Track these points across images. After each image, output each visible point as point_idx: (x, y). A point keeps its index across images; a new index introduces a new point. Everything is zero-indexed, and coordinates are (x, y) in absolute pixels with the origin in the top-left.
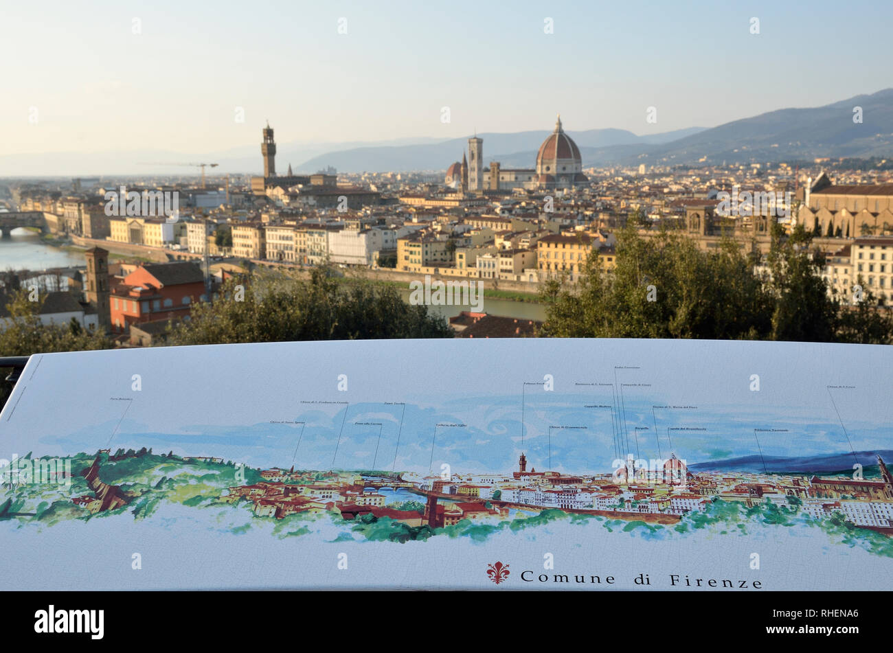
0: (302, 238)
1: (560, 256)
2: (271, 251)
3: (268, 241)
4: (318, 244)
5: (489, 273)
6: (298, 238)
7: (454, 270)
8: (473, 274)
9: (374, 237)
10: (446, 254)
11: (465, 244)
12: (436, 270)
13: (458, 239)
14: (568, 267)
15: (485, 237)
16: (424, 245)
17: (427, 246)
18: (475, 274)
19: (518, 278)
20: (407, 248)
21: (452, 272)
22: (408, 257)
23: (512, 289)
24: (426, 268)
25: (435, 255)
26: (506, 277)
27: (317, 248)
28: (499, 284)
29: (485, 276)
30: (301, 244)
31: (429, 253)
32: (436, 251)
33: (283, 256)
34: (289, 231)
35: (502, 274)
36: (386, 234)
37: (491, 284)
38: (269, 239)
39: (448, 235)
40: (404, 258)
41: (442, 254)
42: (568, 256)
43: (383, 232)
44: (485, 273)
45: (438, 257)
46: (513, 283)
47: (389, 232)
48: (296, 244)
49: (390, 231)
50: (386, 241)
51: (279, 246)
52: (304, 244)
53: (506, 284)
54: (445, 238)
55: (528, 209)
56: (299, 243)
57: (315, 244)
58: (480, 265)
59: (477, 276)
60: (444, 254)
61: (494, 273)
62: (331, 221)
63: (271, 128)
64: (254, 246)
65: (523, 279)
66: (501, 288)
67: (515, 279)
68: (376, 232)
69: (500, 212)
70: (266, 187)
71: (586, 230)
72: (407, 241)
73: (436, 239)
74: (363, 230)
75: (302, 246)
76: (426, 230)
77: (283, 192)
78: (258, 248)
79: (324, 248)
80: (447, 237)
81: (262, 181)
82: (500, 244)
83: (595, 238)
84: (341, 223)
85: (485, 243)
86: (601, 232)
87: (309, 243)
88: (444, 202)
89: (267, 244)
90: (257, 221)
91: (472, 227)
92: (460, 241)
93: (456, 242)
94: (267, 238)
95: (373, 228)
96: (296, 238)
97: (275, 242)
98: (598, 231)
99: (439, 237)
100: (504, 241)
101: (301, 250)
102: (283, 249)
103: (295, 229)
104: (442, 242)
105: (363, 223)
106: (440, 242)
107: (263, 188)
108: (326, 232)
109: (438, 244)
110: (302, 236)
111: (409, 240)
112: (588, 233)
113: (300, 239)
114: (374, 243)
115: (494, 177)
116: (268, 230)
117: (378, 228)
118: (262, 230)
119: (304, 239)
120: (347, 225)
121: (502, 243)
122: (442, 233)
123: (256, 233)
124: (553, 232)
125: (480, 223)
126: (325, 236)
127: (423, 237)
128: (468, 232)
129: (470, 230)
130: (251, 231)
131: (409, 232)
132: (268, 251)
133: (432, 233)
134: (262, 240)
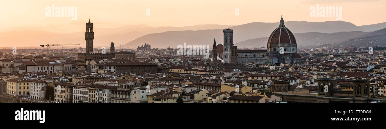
0: (93, 94)
2: (76, 100)
3: (74, 94)
4: (102, 98)
6: (91, 93)
9: (135, 94)
11: (190, 100)
13: (186, 97)
15: (203, 96)
17: (165, 100)
20: (153, 101)
27: (102, 100)
30: (92, 97)
34: (86, 89)
39: (179, 94)
43: (141, 91)
48: (90, 97)
50: (143, 97)
51: (80, 97)
52: (94, 97)
54: (177, 95)
55: (241, 78)
56: (91, 96)
57: (100, 97)
62: (112, 83)
63: (91, 23)
64: (66, 97)
68: (136, 91)
69: (223, 80)
70: (86, 60)
71: (258, 92)
72: (153, 97)
73: (172, 96)
74: (128, 89)
75: (93, 98)
76: (167, 90)
77: (95, 63)
78: (68, 98)
79: (106, 100)
80: (179, 95)
81: (84, 56)
82: (209, 100)
83: (262, 97)
84: (116, 85)
85: (203, 99)
86: (266, 94)
87: (97, 96)
88: (196, 72)
89: (74, 96)
90: (70, 82)
91: (196, 89)
92: (187, 98)
93: (184, 98)
94: (74, 93)
95: (135, 88)
96: (90, 93)
97: (78, 95)
98: (265, 93)
99: (173, 95)
100: (212, 98)
101: (92, 100)
102: (82, 99)
103: (90, 88)
104: (175, 98)
105: (129, 85)
106: (174, 98)
107: (84, 60)
108: (107, 90)
109: (172, 99)
110: (93, 92)
111: (155, 97)
112: (259, 94)
113: (92, 94)
114: (135, 97)
115: (233, 55)
116: (75, 88)
117: (138, 88)
118: (71, 88)
119: (95, 94)
120: (119, 86)
121: (211, 99)
122: (176, 92)
123: (67, 89)
124: (242, 93)
125: (204, 87)
126: (106, 93)
127: (164, 95)
128: (194, 92)
129: (195, 91)
130: (65, 88)
131: (157, 91)
132: (74, 100)
133: (170, 92)
134: (71, 94)
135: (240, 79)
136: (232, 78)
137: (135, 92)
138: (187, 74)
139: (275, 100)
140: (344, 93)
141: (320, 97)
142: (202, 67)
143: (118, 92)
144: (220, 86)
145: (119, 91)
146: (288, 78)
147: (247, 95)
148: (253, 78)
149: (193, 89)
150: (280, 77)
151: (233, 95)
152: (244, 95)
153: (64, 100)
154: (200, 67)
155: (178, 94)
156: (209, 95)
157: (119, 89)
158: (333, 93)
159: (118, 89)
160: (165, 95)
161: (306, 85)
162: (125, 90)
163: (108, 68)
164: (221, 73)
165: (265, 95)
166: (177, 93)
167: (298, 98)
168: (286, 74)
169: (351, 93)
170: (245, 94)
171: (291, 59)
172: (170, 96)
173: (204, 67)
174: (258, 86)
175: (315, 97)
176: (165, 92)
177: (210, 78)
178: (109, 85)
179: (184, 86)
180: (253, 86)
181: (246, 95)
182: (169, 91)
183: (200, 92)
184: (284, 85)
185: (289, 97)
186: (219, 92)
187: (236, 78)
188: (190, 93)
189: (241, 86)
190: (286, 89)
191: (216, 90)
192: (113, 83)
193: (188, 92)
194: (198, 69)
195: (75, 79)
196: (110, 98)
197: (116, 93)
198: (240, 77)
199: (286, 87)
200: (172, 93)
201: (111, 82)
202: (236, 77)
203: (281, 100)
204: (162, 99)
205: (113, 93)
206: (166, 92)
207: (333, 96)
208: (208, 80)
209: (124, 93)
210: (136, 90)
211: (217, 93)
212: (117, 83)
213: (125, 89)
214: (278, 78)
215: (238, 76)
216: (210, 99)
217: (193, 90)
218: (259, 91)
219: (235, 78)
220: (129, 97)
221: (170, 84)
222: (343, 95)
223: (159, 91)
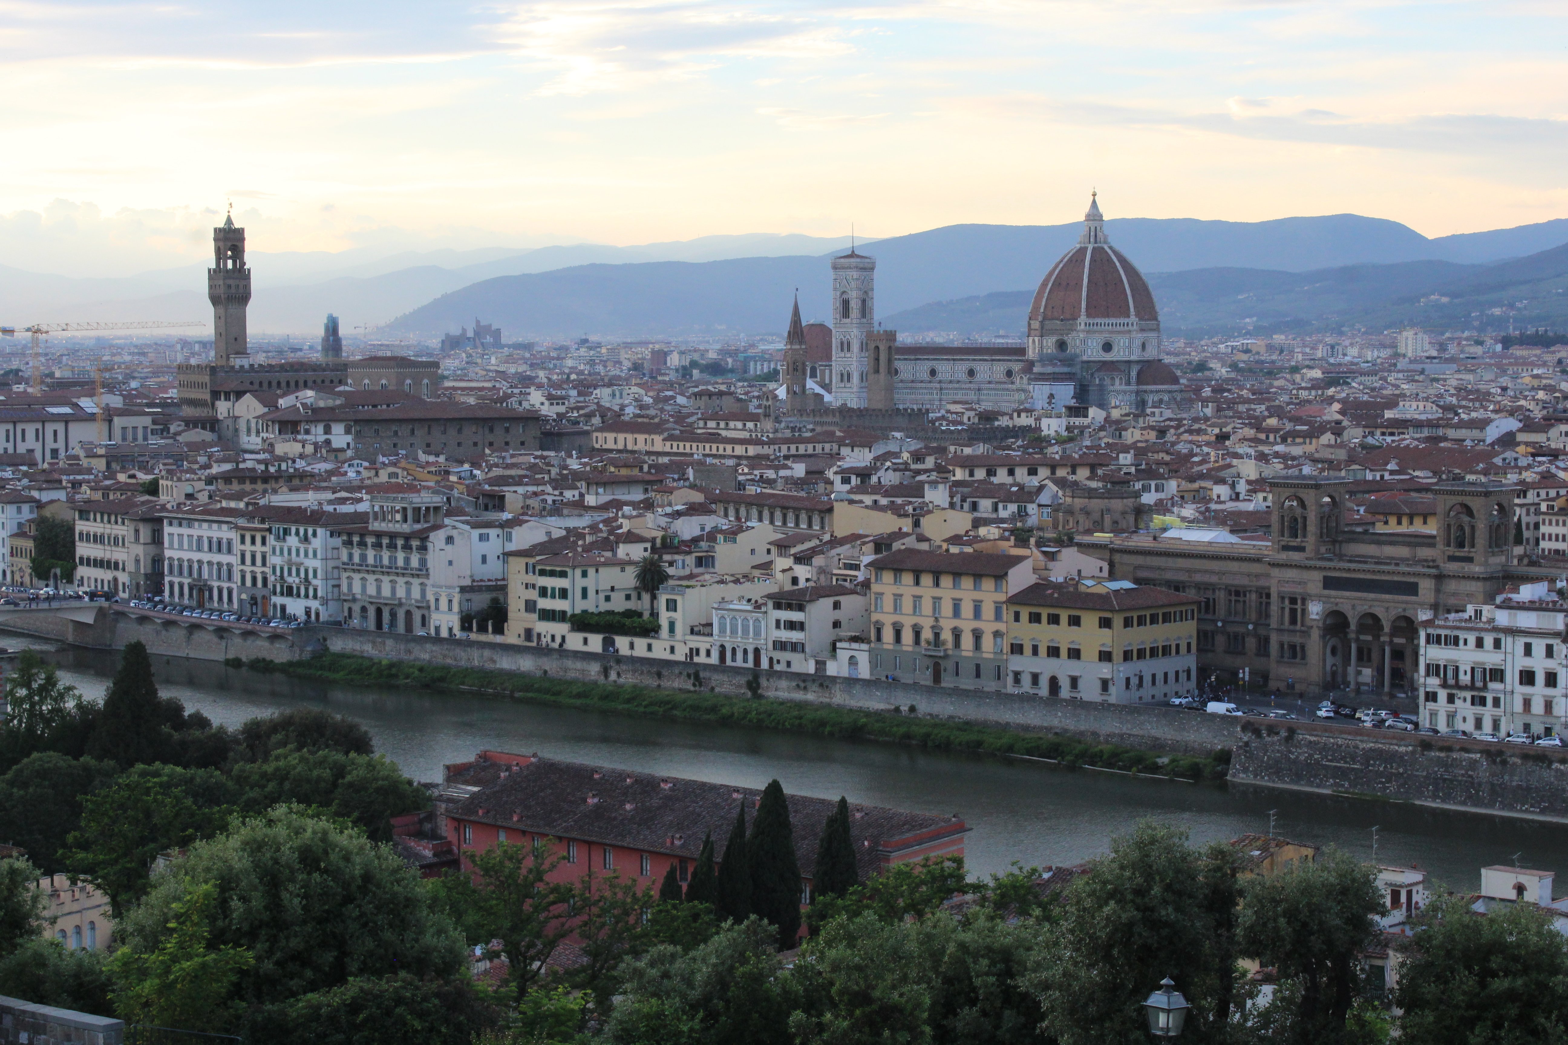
0: (258, 548)
1: (927, 606)
2: (176, 580)
3: (168, 553)
4: (298, 566)
5: (745, 651)
6: (248, 547)
7: (654, 642)
8: (703, 653)
9: (450, 547)
10: (639, 598)
11: (696, 571)
12: (608, 643)
13: (676, 557)
14: (947, 636)
15: (753, 551)
16: (578, 572)
17: (584, 574)
18: (708, 653)
19: (821, 665)
20: (531, 578)
21: (649, 648)
22: (535, 602)
23: (799, 696)
24: (579, 636)
25: (608, 599)
26: (789, 664)
27: (298, 574)
28: (764, 682)
29: (734, 659)
30: (253, 563)
31: (591, 593)
32: (613, 589)
33: (207, 594)
34: (225, 527)
35: (777, 655)
36: (483, 538)
37: (743, 680)
38: (171, 547)
39: (649, 546)
40: (522, 607)
41: (628, 597)
42: (947, 609)
43: (476, 533)
44: (734, 650)
45: (619, 604)
46: (802, 680)
47: (493, 532)
48: (243, 562)
49: (498, 531)
50: (484, 559)
51: (196, 566)
52: (264, 564)
53: (784, 683)
54: (637, 552)
56: (248, 561)
57: (290, 564)
58: (722, 631)
59: (714, 659)
60: (634, 595)
61: (757, 651)
62: (343, 501)
63: (237, 225)
64: (130, 567)
65: (832, 669)
66: (771, 694)
67: (811, 669)
68: (454, 533)
69: (837, 479)
70: (216, 395)
71: (1002, 538)
72: (531, 561)
73: (615, 554)
74: (418, 527)
75: (258, 570)
76: (594, 528)
77: (261, 410)
78: (142, 571)
79: (315, 576)
80: (646, 550)
81: (207, 379)
82: (784, 571)
83: (1019, 559)
84: (363, 507)
85: (753, 567)
86: (1038, 545)
87: (276, 560)
88: (714, 446)
89: (166, 563)
90: (147, 497)
91: (723, 523)
92: (683, 561)
93: (671, 564)
94: (166, 544)
95: (447, 521)
96: (243, 547)
97: (186, 555)
98: (1032, 541)
99: (622, 551)
100: (795, 563)
101: (254, 579)
102: (206, 577)
103: (242, 522)
104: (630, 563)
105: (420, 508)
106: (623, 565)
107: (207, 397)
108: (320, 531)
109: (618, 569)
110: (258, 540)
111: (538, 558)
112: (1004, 544)
113: (253, 548)
114: (450, 563)
115: (877, 371)
116: (171, 524)
117: (463, 522)
118: (155, 523)
119: (264, 549)
120: (375, 513)
121: (791, 569)
122: (632, 538)
123: (137, 531)
124: (928, 540)
125: (754, 512)
126: (317, 543)
127: (580, 549)
128: (711, 537)
129: (716, 530)
130: (123, 523)
131: (548, 533)
132: (167, 579)
133: (607, 538)
134: (152, 550)
135: (914, 477)
136: (879, 474)
137: (450, 540)
138: (676, 454)
139: (1079, 571)
140: (1391, 543)
141: (1283, 556)
142: (739, 425)
143: (370, 540)
144: (830, 510)
145: (379, 535)
146: (1129, 473)
147: (954, 550)
148: (972, 474)
149: (710, 522)
150: (1093, 468)
151: (889, 547)
152: (940, 547)
153: (123, 578)
154: (732, 424)
155: (642, 546)
156: (782, 547)
157: (376, 524)
158: (1341, 542)
159: (370, 528)
160: (587, 549)
161: (1213, 506)
162: (406, 528)
163: (320, 429)
164: (827, 450)
165: (1034, 550)
166: (639, 539)
167: (1181, 563)
168: (1121, 456)
169: (1428, 541)
170: (945, 546)
171: (1134, 387)
172: (608, 554)
173: (750, 425)
174: (996, 509)
175: (1258, 560)
176: (582, 536)
177: (783, 473)
178: (330, 508)
179: (668, 510)
180: (974, 507)
181: (947, 550)
182: (601, 531)
183: (739, 537)
184: (1117, 504)
185: (1139, 560)
186: (827, 537)
187: (898, 473)
188: (695, 540)
189: (922, 508)
190: (1123, 524)
191: (810, 525)
192: (347, 499)
193: (687, 536)
194: (724, 433)
195: (169, 483)
196: (337, 568)
197: (362, 544)
198: (913, 467)
199: (1124, 513)
200: (617, 543)
201: (338, 495)
202: (895, 470)
203: (1105, 573)
204: (574, 568)
205: (349, 543)
206: (589, 539)
207: (1341, 557)
208: (771, 483)
209: (400, 542)
210: (454, 527)
211: (818, 542)
212: (365, 497)
213: (405, 526)
214: (1083, 474)
215: (906, 463)
216: (787, 567)
217: (708, 529)
218: (1005, 530)
219: (890, 471)
220: (423, 562)
221: (605, 498)
222: (1389, 551)
223: (557, 534)
